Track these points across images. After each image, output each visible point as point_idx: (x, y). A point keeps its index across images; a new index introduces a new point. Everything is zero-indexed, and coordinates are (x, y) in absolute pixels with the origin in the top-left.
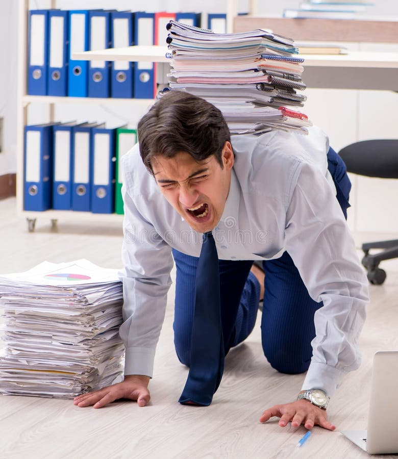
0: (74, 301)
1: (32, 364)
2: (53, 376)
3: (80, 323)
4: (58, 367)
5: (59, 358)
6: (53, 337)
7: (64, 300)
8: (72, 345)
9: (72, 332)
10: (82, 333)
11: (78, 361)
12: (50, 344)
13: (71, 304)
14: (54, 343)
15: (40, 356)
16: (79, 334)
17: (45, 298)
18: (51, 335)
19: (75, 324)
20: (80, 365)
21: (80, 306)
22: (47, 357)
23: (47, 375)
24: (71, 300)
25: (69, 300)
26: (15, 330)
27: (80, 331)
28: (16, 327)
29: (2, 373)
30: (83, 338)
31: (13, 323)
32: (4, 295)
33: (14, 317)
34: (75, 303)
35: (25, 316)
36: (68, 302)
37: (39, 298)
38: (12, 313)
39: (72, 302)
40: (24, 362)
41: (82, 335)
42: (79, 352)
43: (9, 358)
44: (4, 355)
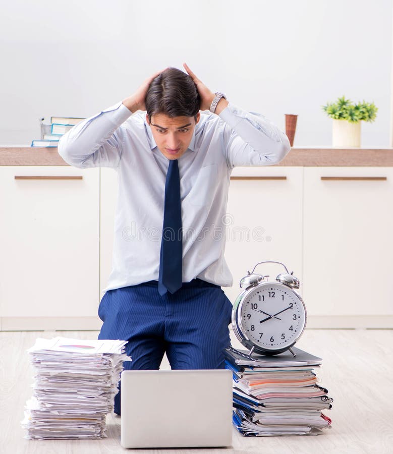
0: (101, 363)
1: (62, 414)
2: (78, 422)
3: (102, 380)
5: (85, 408)
6: (78, 393)
7: (93, 363)
8: (94, 398)
9: (95, 388)
10: (103, 388)
11: (99, 410)
12: (76, 398)
13: (98, 366)
14: (79, 397)
15: (70, 408)
16: (99, 389)
17: (77, 363)
18: (76, 391)
19: (98, 382)
20: (100, 413)
21: (106, 368)
22: (73, 408)
23: (73, 422)
24: (98, 363)
26: (45, 388)
27: (101, 387)
28: (47, 386)
29: (39, 422)
30: (103, 392)
31: (45, 383)
32: (43, 361)
33: (48, 378)
34: (102, 365)
35: (57, 377)
36: (96, 365)
37: (72, 363)
38: (47, 376)
39: (99, 365)
40: (56, 413)
41: (102, 390)
42: (101, 403)
43: (42, 410)
44: (38, 408)
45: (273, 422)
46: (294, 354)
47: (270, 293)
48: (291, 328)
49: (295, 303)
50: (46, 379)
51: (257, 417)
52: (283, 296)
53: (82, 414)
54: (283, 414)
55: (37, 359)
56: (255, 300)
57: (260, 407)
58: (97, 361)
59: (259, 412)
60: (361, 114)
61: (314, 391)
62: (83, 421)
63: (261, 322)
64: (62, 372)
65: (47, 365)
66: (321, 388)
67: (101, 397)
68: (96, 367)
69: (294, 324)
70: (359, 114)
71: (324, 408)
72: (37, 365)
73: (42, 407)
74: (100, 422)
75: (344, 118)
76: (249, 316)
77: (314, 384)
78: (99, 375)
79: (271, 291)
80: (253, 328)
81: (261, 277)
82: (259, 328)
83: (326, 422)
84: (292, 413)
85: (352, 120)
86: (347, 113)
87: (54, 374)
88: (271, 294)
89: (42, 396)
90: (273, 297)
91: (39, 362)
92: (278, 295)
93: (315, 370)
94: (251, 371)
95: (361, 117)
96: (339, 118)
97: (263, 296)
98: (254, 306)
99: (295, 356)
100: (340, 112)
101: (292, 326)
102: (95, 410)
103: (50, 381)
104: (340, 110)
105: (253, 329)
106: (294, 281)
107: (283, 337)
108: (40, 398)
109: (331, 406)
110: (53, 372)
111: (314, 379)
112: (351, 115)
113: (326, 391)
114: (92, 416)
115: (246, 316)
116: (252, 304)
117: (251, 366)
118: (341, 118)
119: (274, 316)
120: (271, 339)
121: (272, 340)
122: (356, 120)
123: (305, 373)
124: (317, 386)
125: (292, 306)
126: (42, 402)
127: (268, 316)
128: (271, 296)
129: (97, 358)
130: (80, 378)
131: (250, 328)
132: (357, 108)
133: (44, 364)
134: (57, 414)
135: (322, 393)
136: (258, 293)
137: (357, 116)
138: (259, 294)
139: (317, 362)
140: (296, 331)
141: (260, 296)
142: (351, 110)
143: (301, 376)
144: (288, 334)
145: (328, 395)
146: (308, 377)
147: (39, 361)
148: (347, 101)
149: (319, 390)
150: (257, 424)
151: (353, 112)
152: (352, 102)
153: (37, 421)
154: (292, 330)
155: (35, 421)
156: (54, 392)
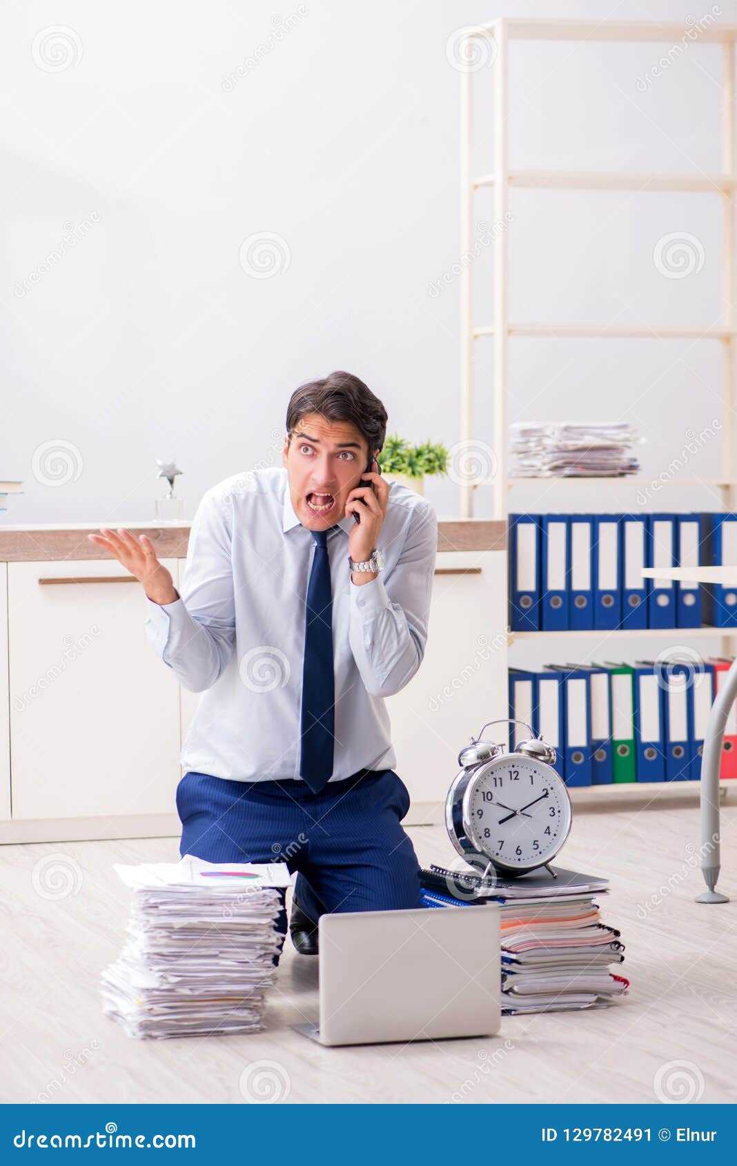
0: (263, 904)
1: (197, 993)
2: (222, 1006)
3: (264, 932)
4: (230, 993)
5: (233, 981)
6: (221, 955)
7: (248, 904)
8: (248, 962)
9: (249, 946)
10: (263, 946)
11: (258, 983)
12: (217, 964)
13: (257, 909)
14: (223, 962)
15: (207, 981)
16: (258, 947)
17: (221, 904)
18: (217, 953)
19: (256, 935)
22: (214, 981)
23: (213, 1006)
25: (255, 903)
26: (165, 951)
27: (260, 943)
28: (167, 946)
29: (158, 1008)
30: (262, 952)
31: (164, 941)
32: (162, 903)
33: (171, 933)
34: (263, 907)
35: (184, 930)
36: (253, 907)
37: (211, 905)
38: (169, 928)
39: (259, 906)
40: (185, 991)
41: (262, 949)
42: (261, 971)
43: (163, 988)
44: (156, 985)
45: (537, 988)
46: (553, 874)
47: (510, 772)
48: (548, 831)
49: (552, 789)
50: (168, 934)
51: (511, 982)
52: (532, 777)
53: (229, 991)
54: (551, 974)
55: (152, 901)
56: (488, 786)
57: (514, 965)
58: (256, 901)
59: (513, 973)
60: (427, 463)
61: (598, 934)
62: (231, 1002)
63: (501, 822)
64: (194, 921)
65: (169, 911)
66: (609, 929)
67: (260, 961)
68: (254, 911)
69: (551, 823)
70: (424, 464)
71: (613, 961)
72: (152, 911)
73: (162, 984)
74: (259, 1004)
75: (400, 470)
76: (480, 812)
77: (596, 923)
78: (260, 924)
79: (513, 770)
80: (487, 832)
81: (494, 746)
82: (498, 832)
83: (620, 985)
84: (566, 973)
85: (413, 473)
86: (404, 462)
87: (179, 926)
88: (515, 776)
89: (158, 964)
90: (515, 779)
91: (155, 907)
92: (524, 776)
93: (598, 899)
94: (501, 904)
95: (427, 467)
96: (391, 471)
97: (501, 779)
98: (488, 796)
99: (555, 878)
100: (392, 460)
101: (548, 827)
102: (251, 983)
103: (174, 937)
104: (391, 457)
105: (487, 835)
106: (548, 752)
107: (536, 847)
108: (156, 968)
109: (623, 959)
110: (179, 922)
111: (595, 913)
112: (411, 465)
113: (617, 933)
114: (245, 993)
115: (476, 813)
116: (484, 793)
117: (501, 898)
118: (394, 470)
119: (521, 810)
120: (517, 850)
121: (519, 852)
122: (420, 474)
123: (582, 905)
124: (600, 926)
125: (547, 794)
126: (161, 974)
127: (511, 813)
128: (513, 777)
129: (255, 896)
130: (225, 930)
131: (482, 833)
132: (419, 454)
133: (164, 910)
134: (188, 992)
135: (612, 938)
136: (492, 773)
137: (421, 466)
138: (494, 776)
139: (602, 886)
140: (555, 835)
141: (495, 779)
142: (411, 456)
143: (576, 910)
144: (544, 840)
145: (621, 939)
146: (585, 912)
147: (154, 904)
148: (402, 441)
149: (606, 931)
150: (510, 993)
151: (414, 459)
152: (409, 443)
153: (155, 1007)
154: (549, 833)
155: (151, 1007)
156: (177, 956)
